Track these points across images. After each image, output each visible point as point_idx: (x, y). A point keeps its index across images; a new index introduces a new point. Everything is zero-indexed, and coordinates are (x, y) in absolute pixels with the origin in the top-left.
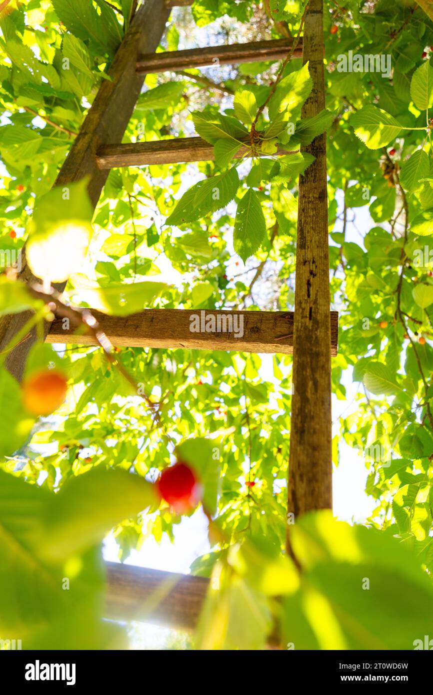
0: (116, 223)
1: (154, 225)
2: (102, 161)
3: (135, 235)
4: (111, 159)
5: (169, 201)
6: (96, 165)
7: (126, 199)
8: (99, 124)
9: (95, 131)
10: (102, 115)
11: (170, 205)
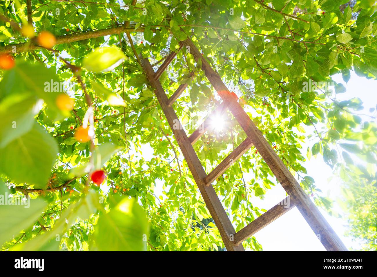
0: (181, 115)
1: (189, 107)
2: (169, 105)
3: (187, 113)
4: (171, 103)
5: (187, 98)
6: (169, 107)
7: (177, 107)
8: (162, 100)
9: (163, 101)
10: (161, 97)
11: (188, 98)
